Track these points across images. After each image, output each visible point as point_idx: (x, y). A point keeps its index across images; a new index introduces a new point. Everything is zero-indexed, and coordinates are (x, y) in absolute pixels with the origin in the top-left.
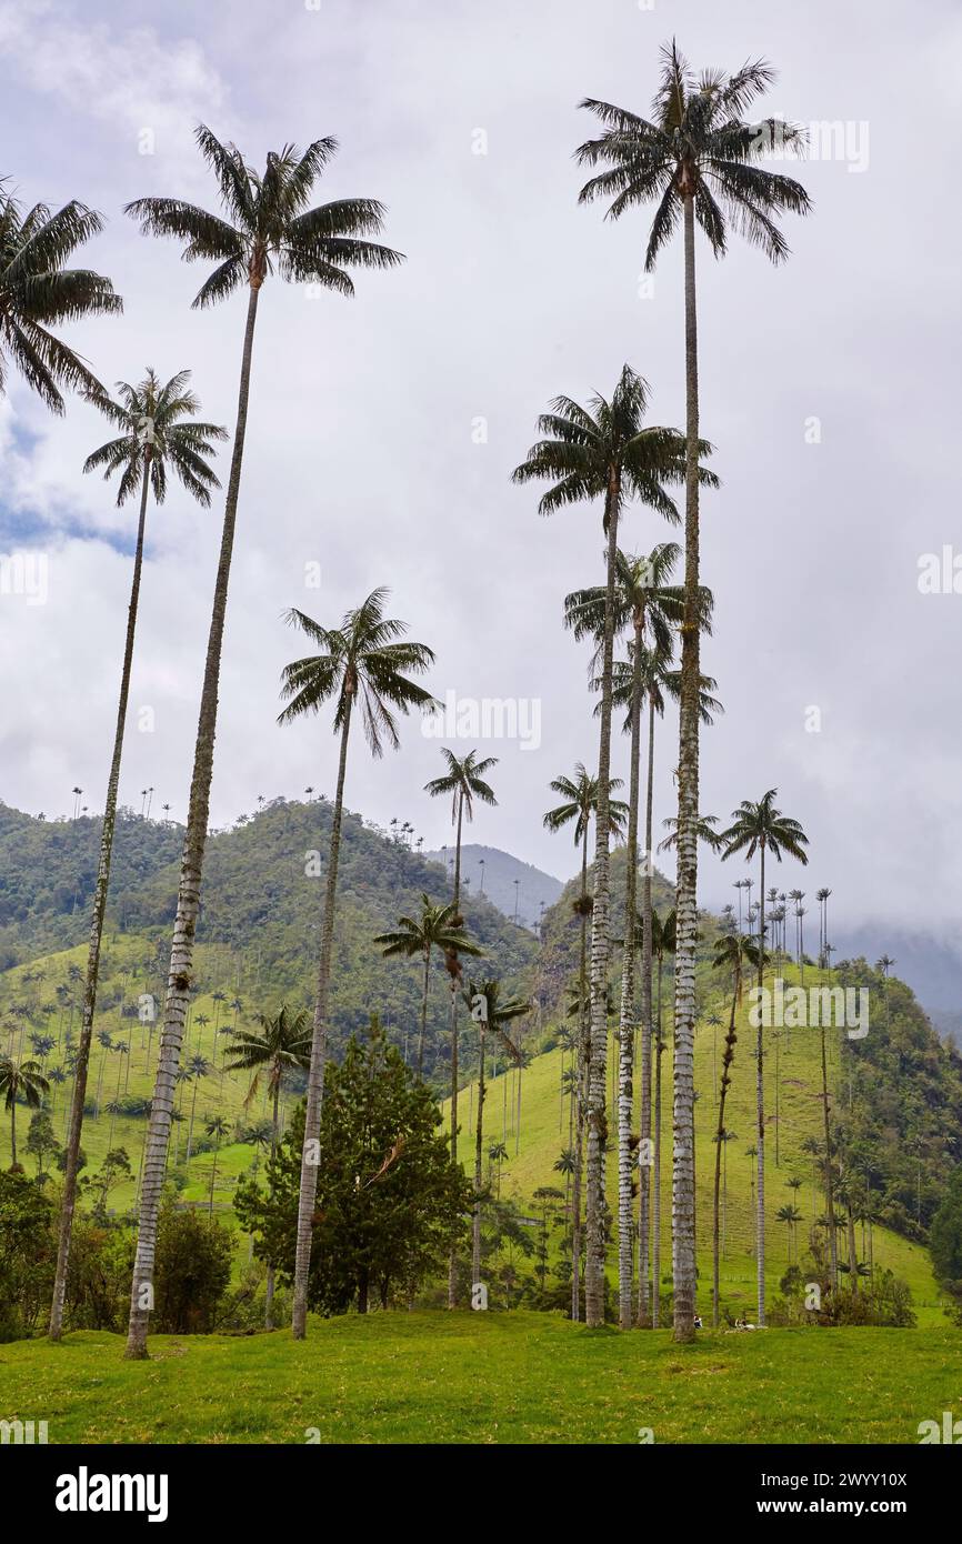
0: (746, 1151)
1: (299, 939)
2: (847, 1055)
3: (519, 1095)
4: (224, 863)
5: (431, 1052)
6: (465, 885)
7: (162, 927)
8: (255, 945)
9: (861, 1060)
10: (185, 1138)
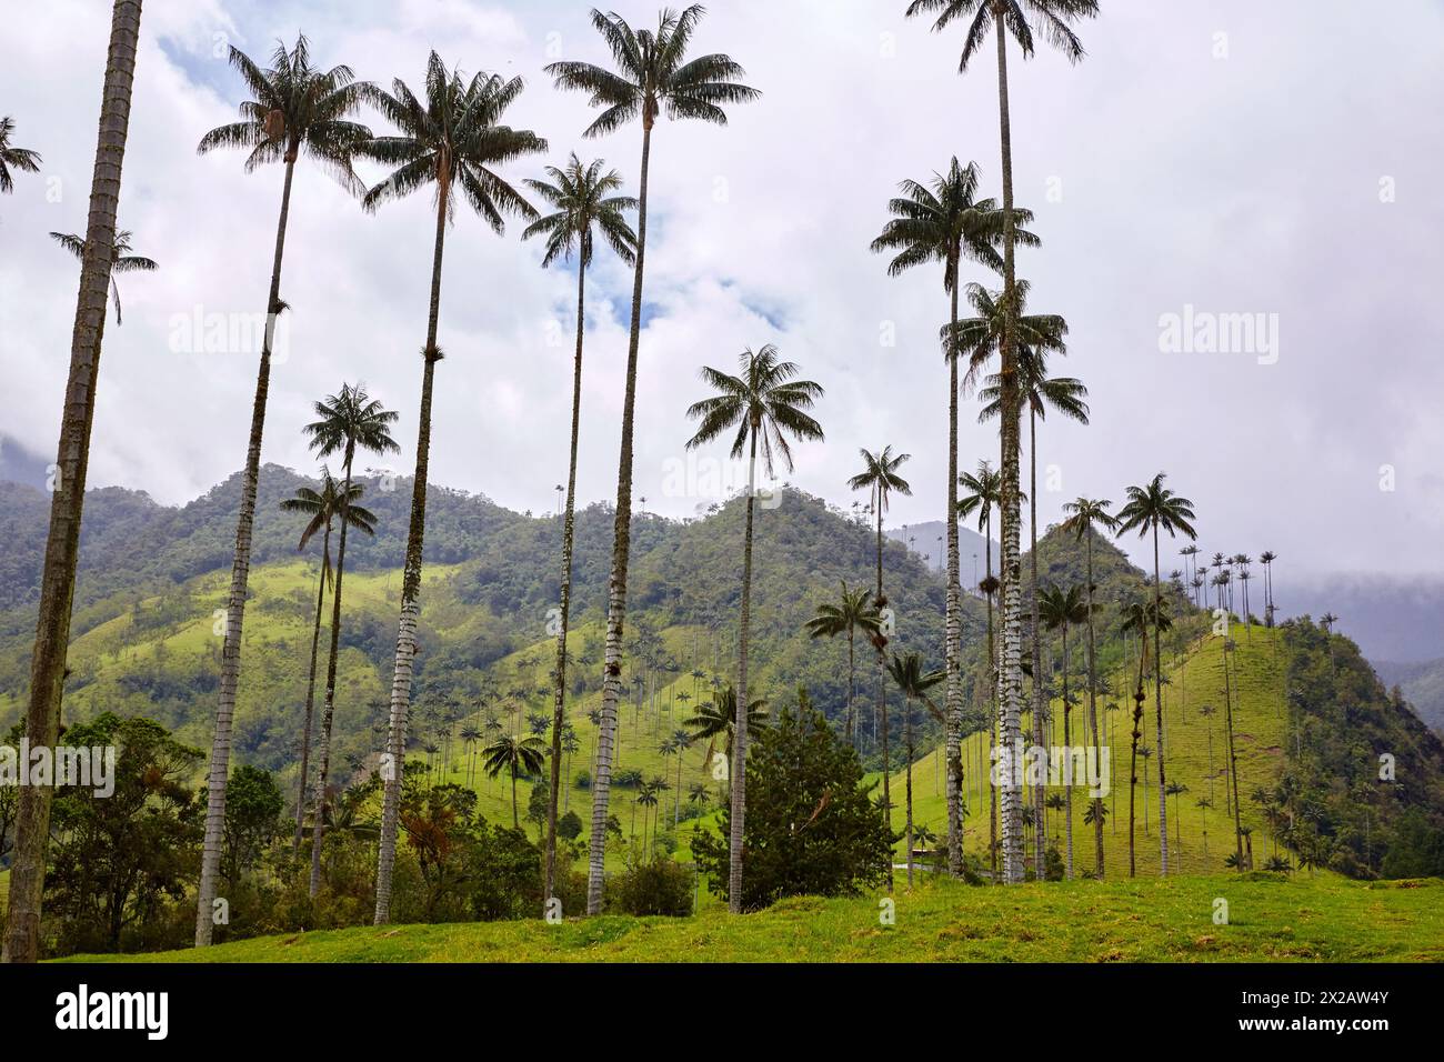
0: (1197, 802)
1: (771, 619)
2: (1294, 709)
3: (981, 756)
4: (698, 551)
5: (899, 720)
6: (925, 562)
7: (645, 612)
8: (731, 624)
9: (1309, 713)
10: (672, 805)
